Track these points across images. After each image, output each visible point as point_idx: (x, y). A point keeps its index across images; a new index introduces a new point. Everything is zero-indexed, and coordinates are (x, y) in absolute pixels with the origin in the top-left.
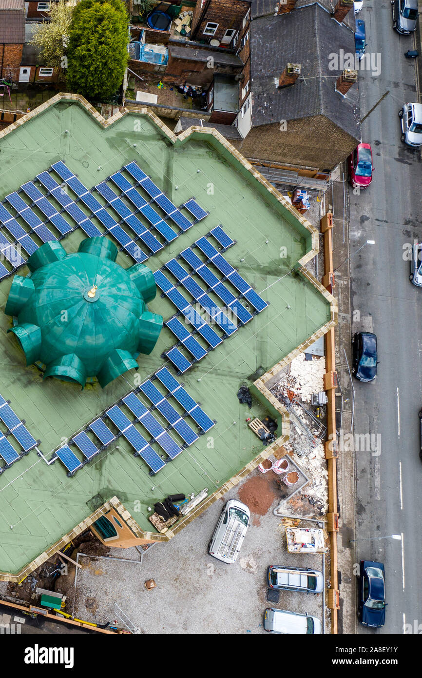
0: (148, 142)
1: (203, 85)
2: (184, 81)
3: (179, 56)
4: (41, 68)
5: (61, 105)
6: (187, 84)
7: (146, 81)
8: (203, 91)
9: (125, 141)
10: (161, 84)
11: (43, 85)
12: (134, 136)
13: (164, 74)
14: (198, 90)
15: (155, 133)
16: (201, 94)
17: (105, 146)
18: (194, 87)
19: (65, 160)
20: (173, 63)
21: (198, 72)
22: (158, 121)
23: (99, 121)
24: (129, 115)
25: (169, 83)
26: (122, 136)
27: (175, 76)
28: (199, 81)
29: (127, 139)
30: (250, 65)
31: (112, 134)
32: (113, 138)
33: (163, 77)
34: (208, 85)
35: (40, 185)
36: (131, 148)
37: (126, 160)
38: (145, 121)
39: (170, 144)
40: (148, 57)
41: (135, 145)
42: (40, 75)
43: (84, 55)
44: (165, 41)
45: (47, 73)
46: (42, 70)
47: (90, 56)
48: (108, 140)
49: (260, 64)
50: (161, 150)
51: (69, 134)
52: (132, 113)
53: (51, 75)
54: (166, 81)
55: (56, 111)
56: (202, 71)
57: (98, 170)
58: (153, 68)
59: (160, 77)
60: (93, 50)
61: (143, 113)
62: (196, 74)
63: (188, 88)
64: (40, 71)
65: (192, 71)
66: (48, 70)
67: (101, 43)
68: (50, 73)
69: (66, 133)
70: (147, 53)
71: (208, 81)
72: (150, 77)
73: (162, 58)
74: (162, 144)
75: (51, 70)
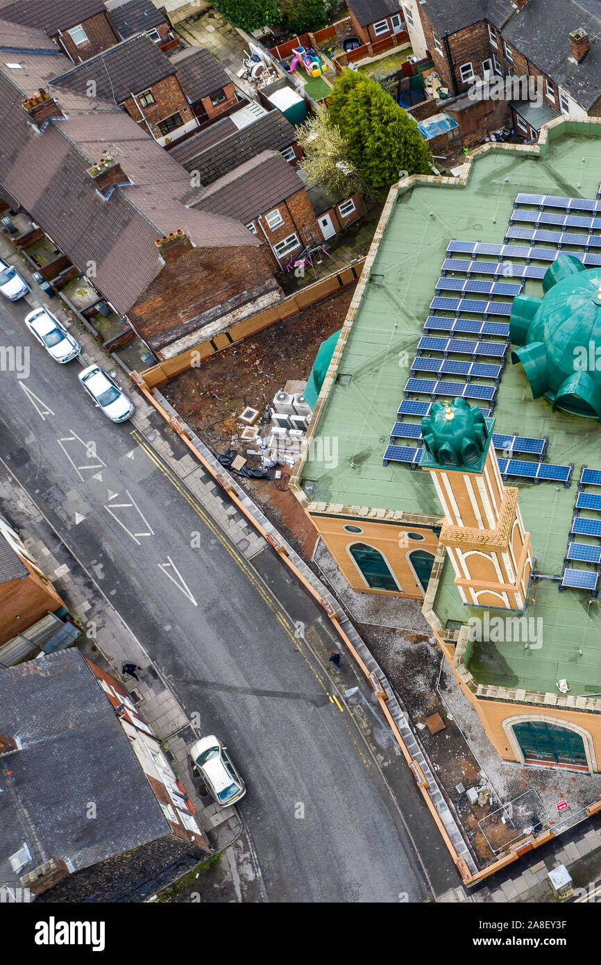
0: (515, 170)
1: (506, 123)
2: (485, 132)
3: (463, 107)
4: (339, 208)
5: (403, 196)
6: (490, 133)
7: (449, 158)
8: (511, 130)
9: (494, 184)
10: (466, 150)
11: (353, 225)
12: (498, 173)
13: (462, 138)
14: (504, 131)
15: (514, 158)
16: (511, 133)
17: (480, 200)
18: (498, 132)
19: (455, 237)
20: (462, 118)
21: (492, 112)
22: (507, 146)
23: (453, 183)
24: (474, 161)
25: (473, 144)
26: (486, 181)
27: (474, 132)
28: (499, 122)
29: (493, 181)
30: (535, 67)
31: (475, 186)
32: (480, 189)
33: (463, 141)
34: (510, 120)
35: (453, 274)
36: (505, 185)
37: (511, 197)
38: (495, 156)
39: (536, 158)
40: (433, 131)
41: (506, 179)
42: (343, 216)
43: (377, 147)
44: (434, 109)
45: (348, 209)
46: (341, 208)
47: (385, 144)
48: (476, 193)
49: (544, 59)
50: (534, 167)
51: (435, 215)
52: (476, 157)
53: (354, 209)
54: (468, 143)
55: (402, 206)
56: (494, 109)
57: (495, 223)
58: (447, 138)
59: (459, 142)
60: (382, 135)
61: (487, 149)
62: (491, 115)
63: (494, 136)
64: (341, 211)
65: (486, 115)
66: (346, 205)
67: (386, 123)
68: (352, 207)
69: (431, 215)
70: (430, 129)
71: (507, 116)
72: (450, 149)
73: (448, 123)
74: (528, 163)
75: (350, 202)
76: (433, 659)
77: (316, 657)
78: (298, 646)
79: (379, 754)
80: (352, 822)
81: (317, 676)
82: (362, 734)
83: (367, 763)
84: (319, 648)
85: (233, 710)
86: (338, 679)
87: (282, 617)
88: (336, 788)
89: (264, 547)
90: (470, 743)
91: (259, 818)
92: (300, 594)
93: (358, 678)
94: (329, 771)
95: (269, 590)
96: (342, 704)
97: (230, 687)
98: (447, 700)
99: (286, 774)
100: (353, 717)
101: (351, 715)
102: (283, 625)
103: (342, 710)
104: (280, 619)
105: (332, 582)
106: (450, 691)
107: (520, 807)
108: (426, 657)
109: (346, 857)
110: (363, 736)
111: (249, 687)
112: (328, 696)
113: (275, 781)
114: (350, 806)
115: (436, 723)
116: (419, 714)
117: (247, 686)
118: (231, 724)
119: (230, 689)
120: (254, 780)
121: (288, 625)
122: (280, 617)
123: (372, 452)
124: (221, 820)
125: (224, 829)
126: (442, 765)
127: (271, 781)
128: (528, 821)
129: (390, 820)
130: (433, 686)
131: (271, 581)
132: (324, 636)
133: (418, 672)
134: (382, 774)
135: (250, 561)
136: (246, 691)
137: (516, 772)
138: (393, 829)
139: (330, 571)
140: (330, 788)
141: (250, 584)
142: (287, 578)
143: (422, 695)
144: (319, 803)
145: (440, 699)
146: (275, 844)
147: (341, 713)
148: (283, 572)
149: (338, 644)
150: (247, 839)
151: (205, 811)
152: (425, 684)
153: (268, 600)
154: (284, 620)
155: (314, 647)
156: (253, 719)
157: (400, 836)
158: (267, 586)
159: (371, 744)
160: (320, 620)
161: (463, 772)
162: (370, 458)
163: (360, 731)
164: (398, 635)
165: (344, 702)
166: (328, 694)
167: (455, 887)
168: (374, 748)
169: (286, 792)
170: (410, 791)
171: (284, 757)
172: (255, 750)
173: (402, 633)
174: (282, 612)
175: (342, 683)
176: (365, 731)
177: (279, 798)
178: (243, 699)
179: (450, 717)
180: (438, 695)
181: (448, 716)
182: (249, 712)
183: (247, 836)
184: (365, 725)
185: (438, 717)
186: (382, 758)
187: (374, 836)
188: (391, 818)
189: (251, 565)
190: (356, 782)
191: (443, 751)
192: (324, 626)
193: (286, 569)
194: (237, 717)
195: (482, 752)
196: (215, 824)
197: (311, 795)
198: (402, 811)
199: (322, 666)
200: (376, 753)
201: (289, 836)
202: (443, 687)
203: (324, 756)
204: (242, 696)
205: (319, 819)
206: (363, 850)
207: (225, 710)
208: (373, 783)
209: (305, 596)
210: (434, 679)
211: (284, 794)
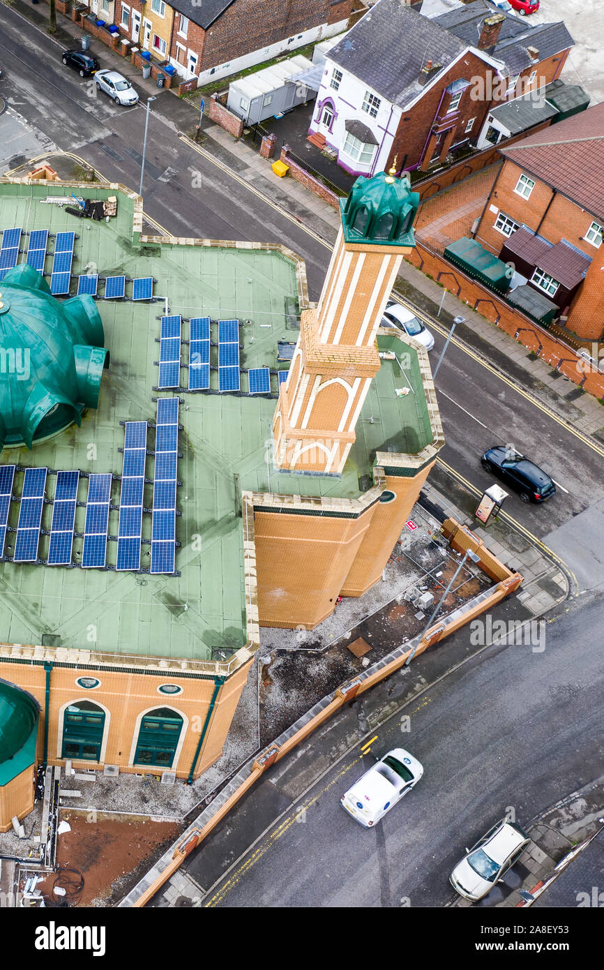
76: (288, 659)
77: (321, 777)
78: (310, 804)
79: (415, 689)
80: (493, 705)
81: (343, 773)
82: (398, 711)
83: (426, 701)
84: (309, 776)
85: (408, 868)
86: (342, 747)
87: (277, 832)
88: (464, 728)
89: (184, 874)
90: (371, 613)
91: (521, 807)
92: (243, 812)
93: (336, 724)
94: (448, 739)
95: (244, 854)
96: (368, 739)
97: (382, 877)
98: (331, 639)
99: (466, 784)
100: (382, 723)
101: (380, 725)
102: (287, 827)
103: (376, 737)
104: (281, 834)
105: (211, 788)
106: (320, 638)
107: (424, 560)
108: (286, 667)
109: (528, 705)
110: (400, 709)
111: (376, 853)
112: (364, 756)
113: (476, 797)
114: (478, 711)
115: (359, 647)
116: (351, 667)
117: (375, 856)
118: (426, 866)
119: (385, 878)
120: (482, 822)
121: (286, 821)
122: (277, 834)
123: (162, 592)
124: (538, 849)
125: (546, 844)
126: (402, 636)
127: (478, 800)
128: (434, 552)
129: (477, 669)
130: (318, 656)
131: (231, 856)
132: (293, 772)
133: (305, 673)
134: (434, 683)
135: (207, 890)
136: (383, 856)
137: (390, 568)
138: (485, 664)
139: (196, 794)
140: (465, 734)
141: (239, 885)
142: (224, 834)
143: (329, 666)
144: (485, 742)
145: (331, 647)
146: (541, 782)
147: (379, 738)
148: (216, 841)
149: (300, 754)
150: (547, 816)
151: (535, 871)
152: (318, 665)
153: (257, 856)
154: (281, 827)
155: (310, 782)
156: (413, 838)
157: (490, 657)
158: (240, 858)
159: (407, 699)
160: (274, 781)
161: (402, 616)
162: (170, 593)
163: (395, 712)
164: (267, 701)
165: (367, 735)
166: (361, 757)
167: (520, 601)
168: (410, 695)
169: (485, 781)
170: (443, 653)
171: (447, 792)
172: (449, 828)
173: (264, 697)
174: (271, 831)
175: (346, 741)
176: (394, 707)
177: (493, 788)
178: (393, 857)
179: (348, 635)
180: (326, 650)
181: (348, 638)
182: (407, 847)
183: (544, 816)
184: (387, 708)
185: (352, 646)
186: (418, 685)
187: (499, 682)
188: (475, 669)
189: (212, 888)
190: (451, 708)
191: (386, 637)
192: (281, 774)
193: (212, 838)
194: (417, 859)
195: (377, 601)
196: (544, 856)
197: (479, 752)
198: (465, 657)
199: (331, 767)
200: (415, 693)
201: (529, 769)
202: (317, 645)
203: (433, 747)
204: (390, 860)
205: (501, 740)
206: (516, 689)
207: (411, 877)
208: (446, 691)
209: (245, 806)
210: (310, 656)
211: (487, 783)
